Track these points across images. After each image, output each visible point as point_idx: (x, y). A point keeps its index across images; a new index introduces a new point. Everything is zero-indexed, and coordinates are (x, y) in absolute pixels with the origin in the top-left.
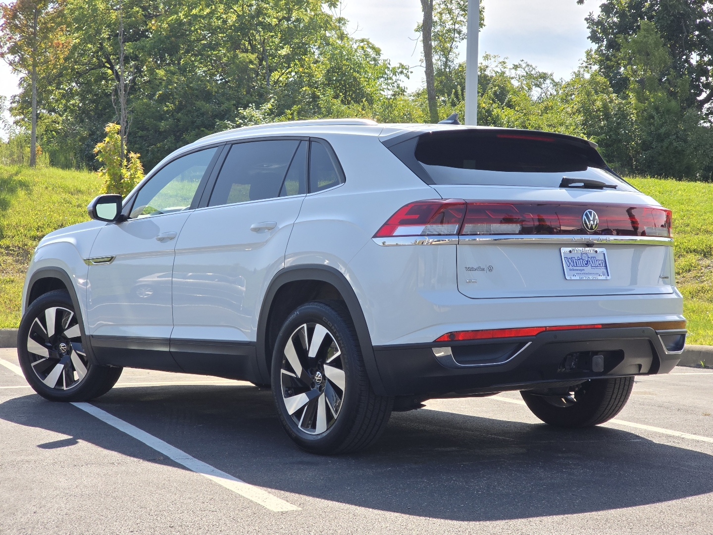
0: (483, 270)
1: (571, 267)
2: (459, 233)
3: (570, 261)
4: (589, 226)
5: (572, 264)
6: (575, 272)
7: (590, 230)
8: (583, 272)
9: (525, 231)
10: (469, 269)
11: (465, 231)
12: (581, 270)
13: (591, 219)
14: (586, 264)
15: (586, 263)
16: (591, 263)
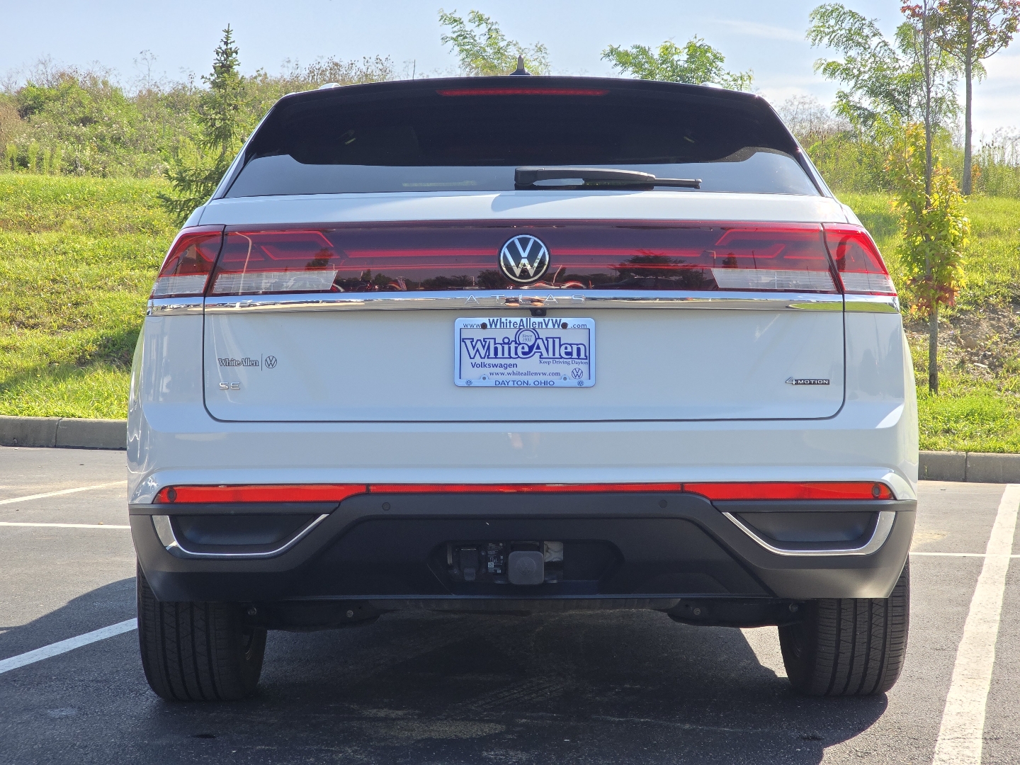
0: (255, 364)
1: (478, 360)
2: (208, 292)
3: (479, 346)
4: (518, 272)
5: (483, 352)
6: (486, 371)
7: (520, 277)
8: (510, 370)
9: (347, 285)
10: (226, 363)
11: (218, 288)
12: (506, 366)
13: (524, 254)
14: (524, 353)
15: (526, 349)
16: (543, 349)
